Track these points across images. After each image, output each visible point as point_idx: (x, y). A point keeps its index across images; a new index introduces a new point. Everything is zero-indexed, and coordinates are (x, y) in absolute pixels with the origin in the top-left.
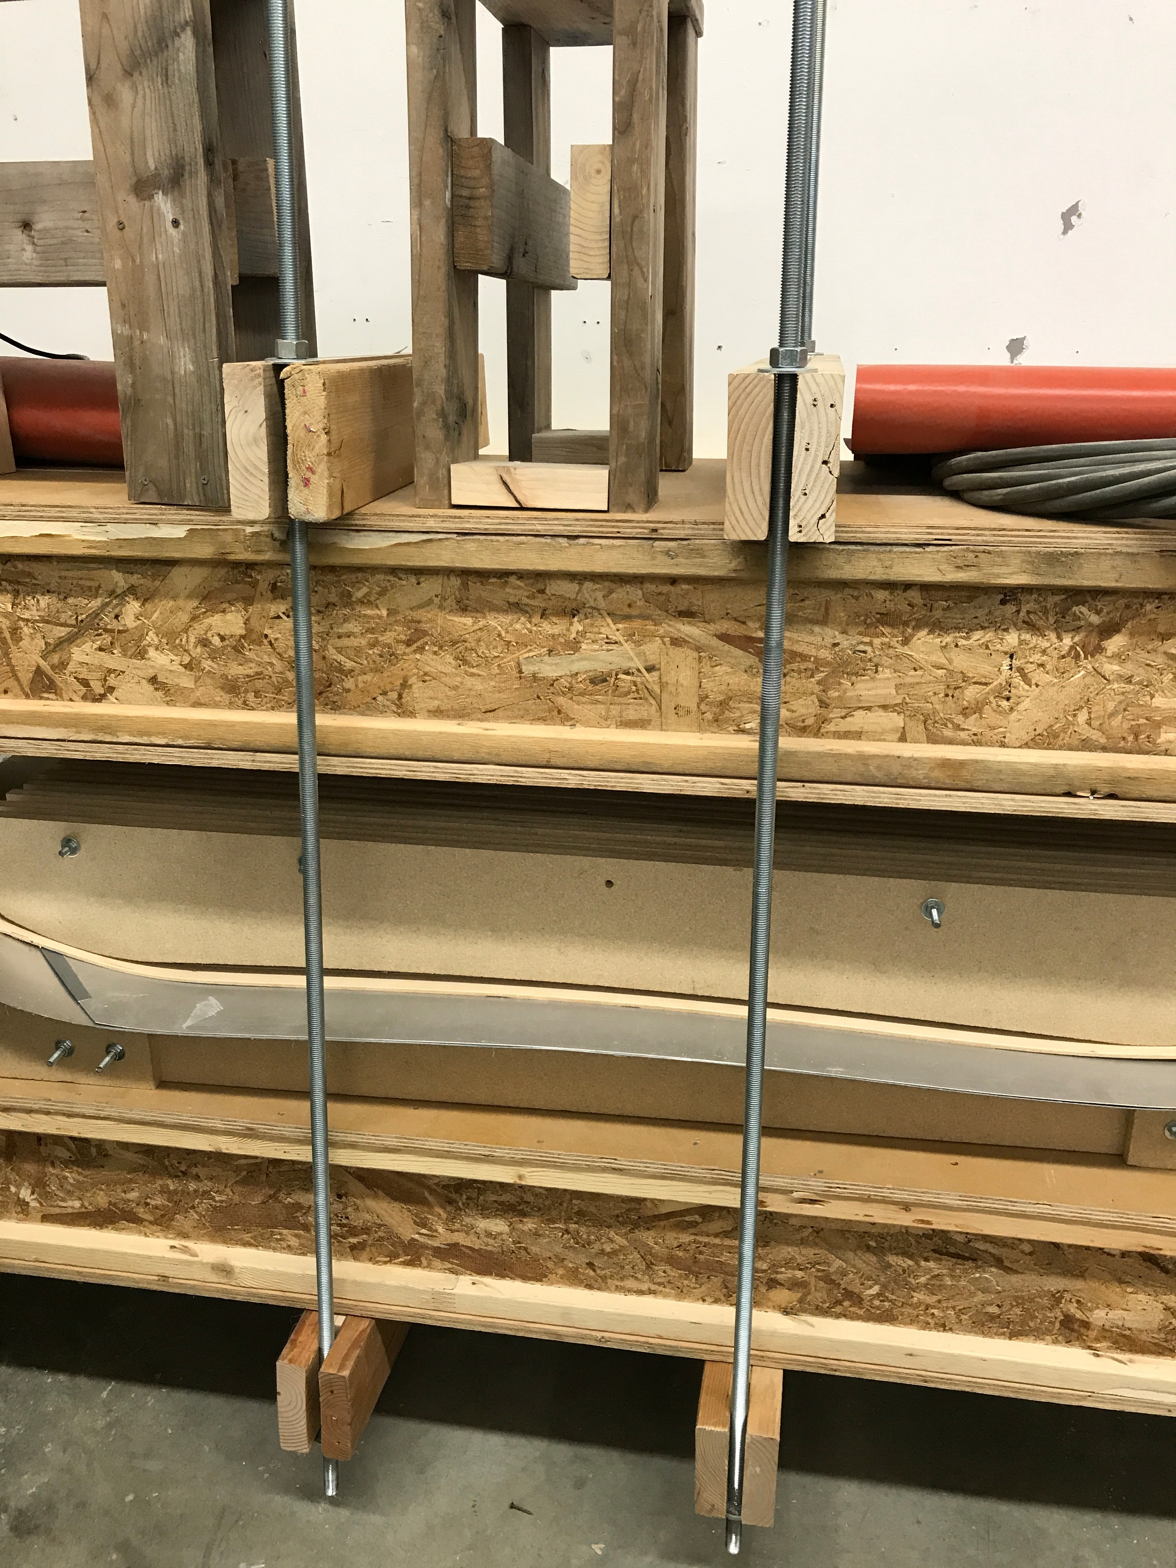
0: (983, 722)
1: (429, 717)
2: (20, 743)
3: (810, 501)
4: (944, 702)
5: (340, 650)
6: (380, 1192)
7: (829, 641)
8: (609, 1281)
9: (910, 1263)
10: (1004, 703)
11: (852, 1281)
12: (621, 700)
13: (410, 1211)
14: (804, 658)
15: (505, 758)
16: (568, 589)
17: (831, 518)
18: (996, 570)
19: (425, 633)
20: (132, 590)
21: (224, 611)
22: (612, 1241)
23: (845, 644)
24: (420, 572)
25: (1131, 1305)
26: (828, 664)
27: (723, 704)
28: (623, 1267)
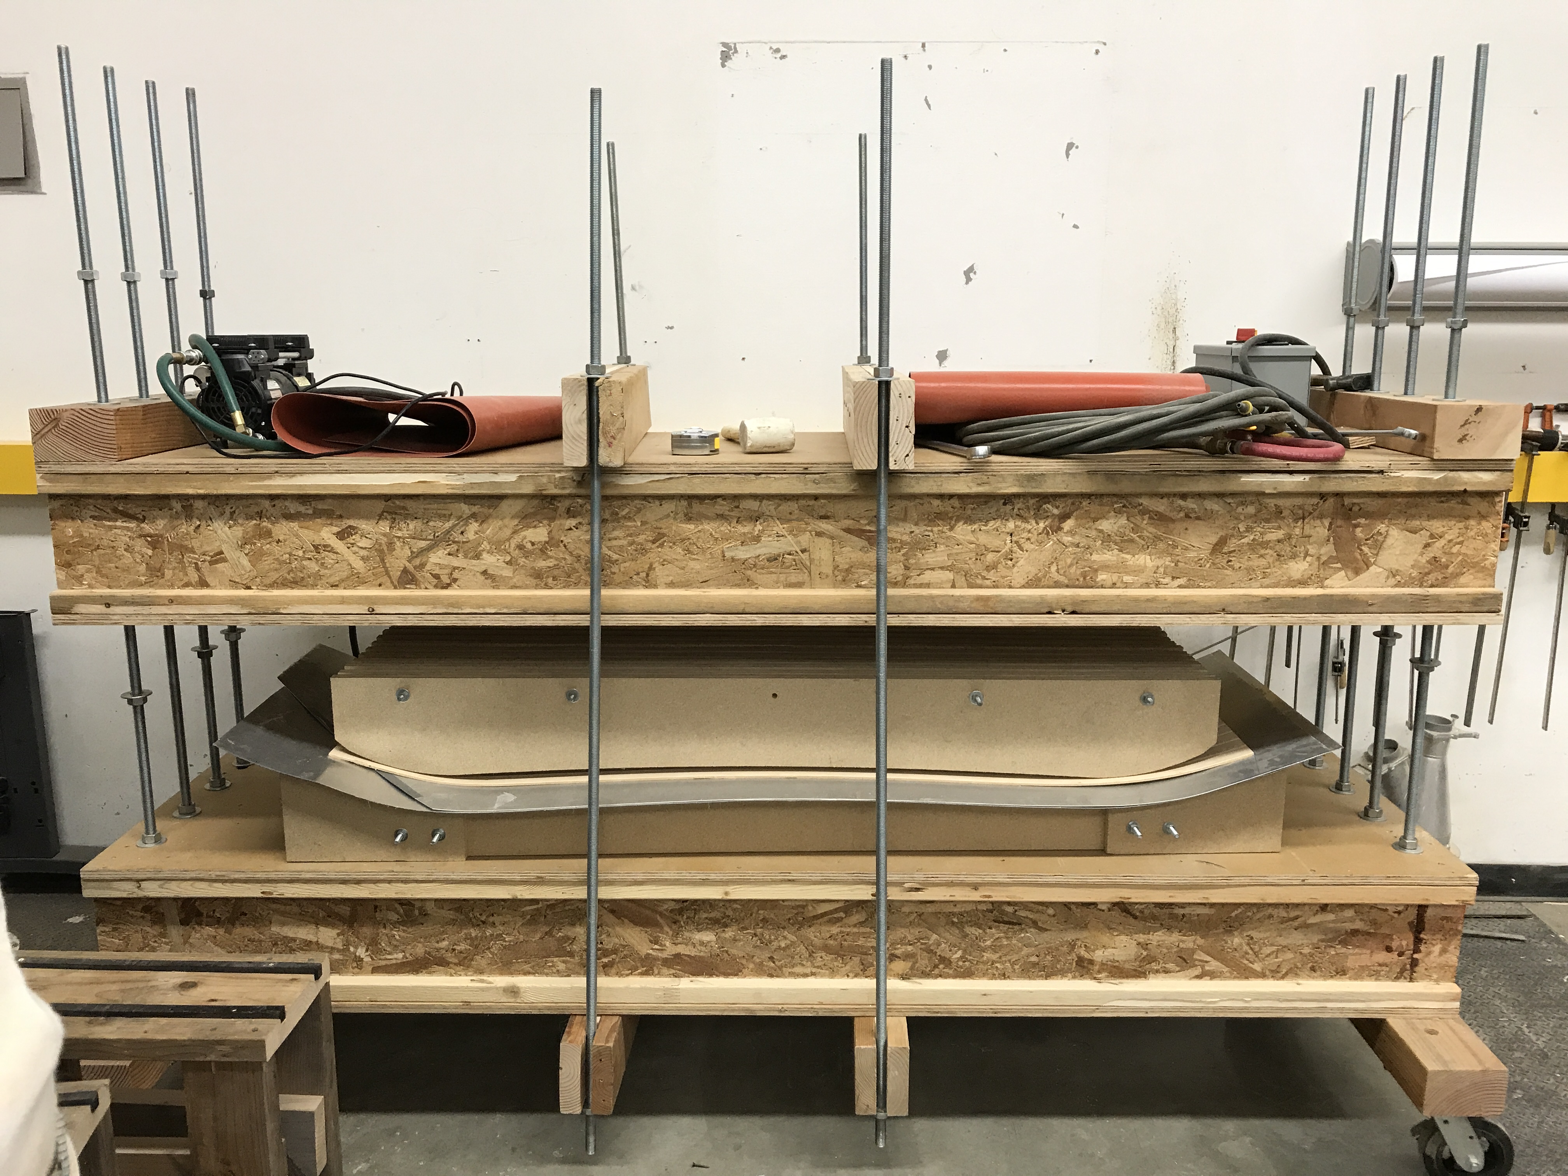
0: (999, 574)
1: (666, 588)
2: (392, 617)
3: (900, 448)
4: (975, 564)
5: (609, 548)
6: (626, 921)
7: (908, 530)
8: (784, 969)
9: (981, 931)
10: (1009, 562)
11: (943, 949)
12: (787, 571)
13: (646, 932)
14: (894, 540)
15: (716, 610)
16: (754, 505)
17: (912, 455)
18: (1000, 485)
19: (664, 535)
20: (474, 516)
21: (535, 527)
22: (785, 938)
23: (917, 531)
24: (662, 498)
25: (1117, 945)
26: (907, 544)
27: (848, 571)
28: (793, 958)
